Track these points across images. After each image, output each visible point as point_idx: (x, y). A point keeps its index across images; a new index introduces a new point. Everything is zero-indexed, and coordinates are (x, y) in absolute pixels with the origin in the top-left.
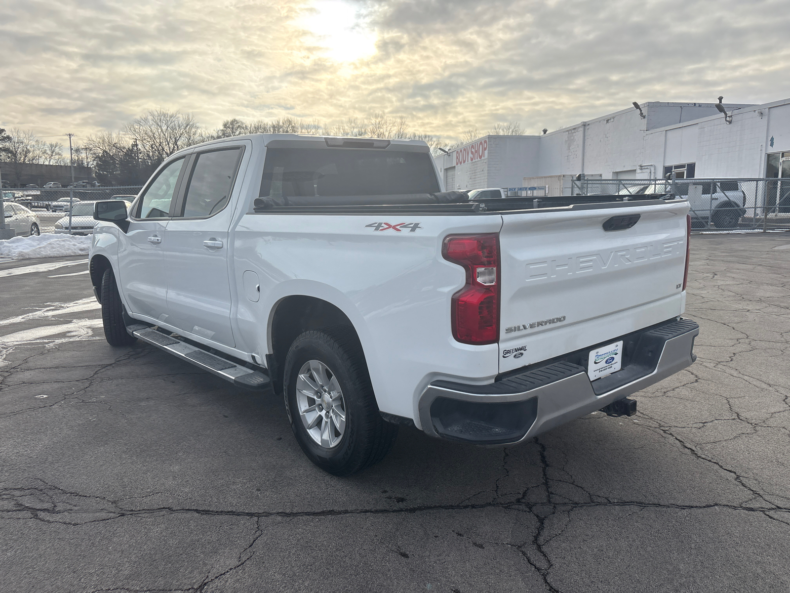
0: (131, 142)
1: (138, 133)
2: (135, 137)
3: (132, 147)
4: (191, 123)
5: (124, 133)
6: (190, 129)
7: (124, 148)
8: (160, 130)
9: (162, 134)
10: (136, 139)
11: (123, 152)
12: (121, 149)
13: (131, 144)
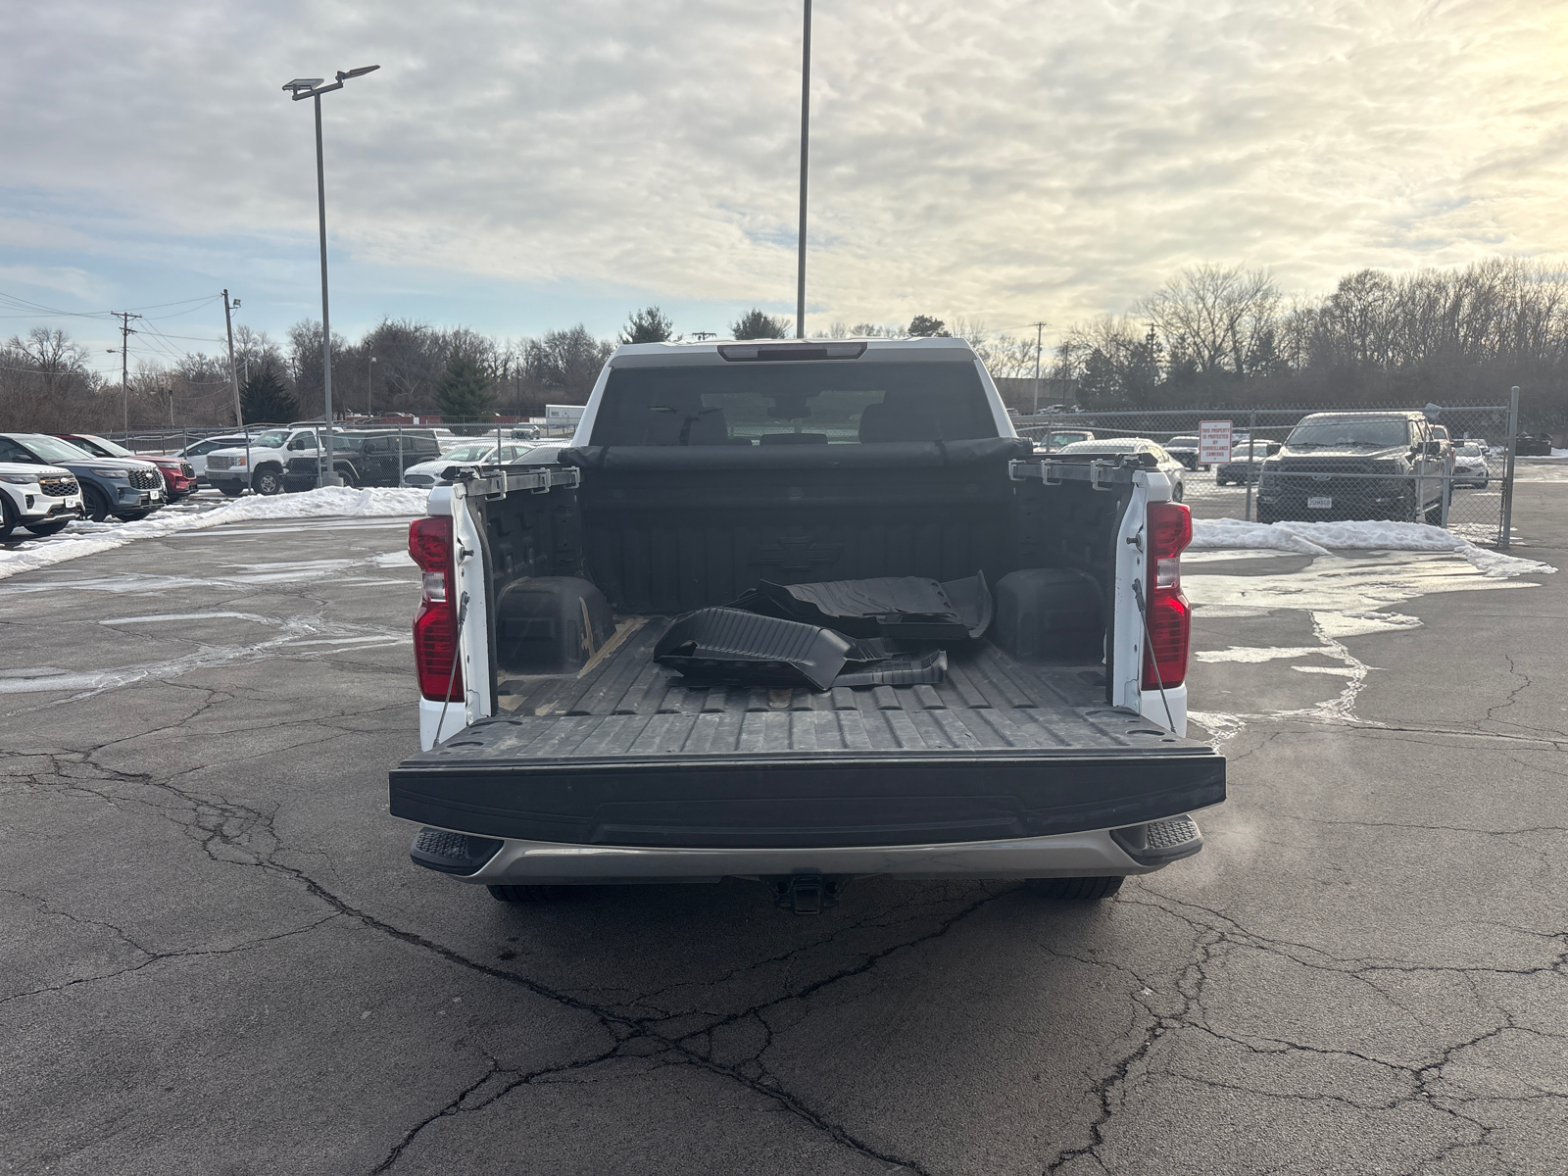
0: (1147, 330)
1: (1158, 313)
2: (1153, 321)
3: (1147, 340)
4: (1265, 287)
5: (1134, 315)
6: (1265, 297)
7: (1130, 342)
8: (1201, 306)
9: (1205, 313)
10: (1153, 325)
11: (1128, 349)
12: (1126, 344)
13: (1145, 334)
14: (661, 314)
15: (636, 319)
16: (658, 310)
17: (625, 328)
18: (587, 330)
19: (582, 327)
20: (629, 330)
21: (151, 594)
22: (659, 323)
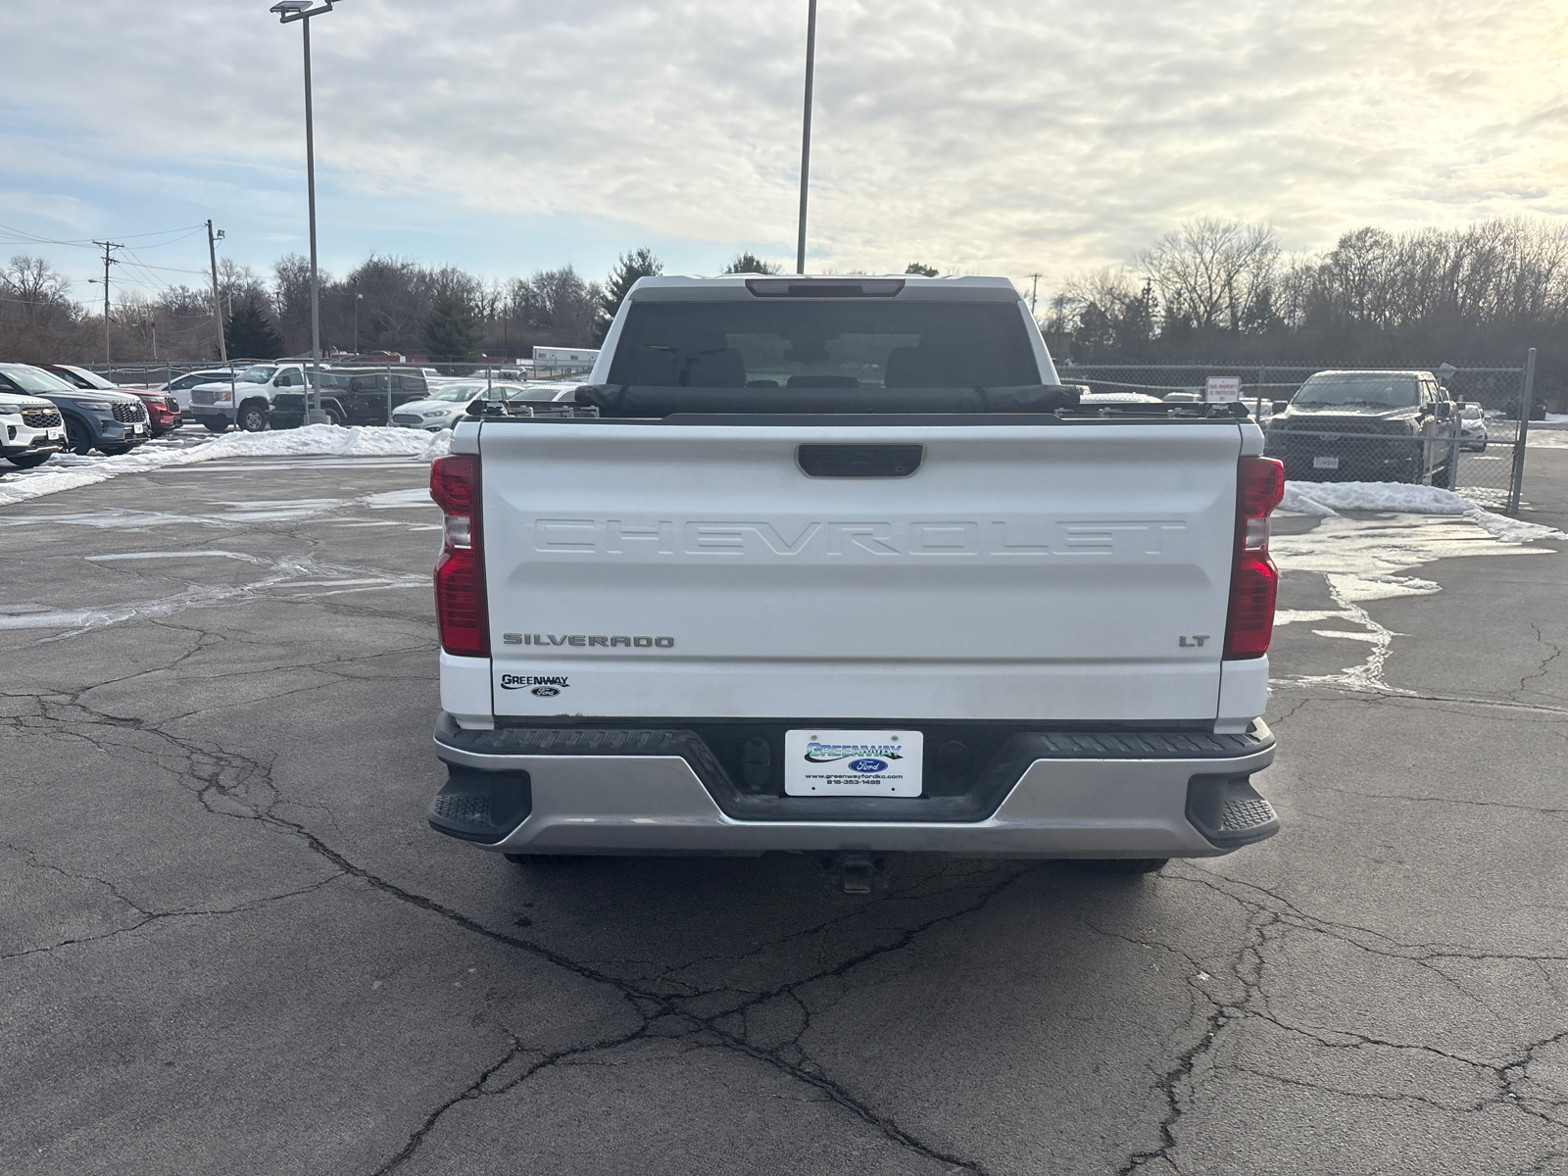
0: (1143, 284)
1: (1155, 266)
2: (1150, 275)
3: (1143, 294)
4: (1265, 242)
5: (1130, 268)
6: (1264, 253)
7: (1126, 296)
8: (1198, 260)
9: (1202, 267)
10: (1149, 279)
11: (1123, 303)
12: (1121, 298)
13: (1141, 288)
14: (652, 255)
15: (626, 260)
16: (649, 252)
17: (615, 269)
18: (576, 271)
19: (571, 267)
20: (619, 271)
21: (137, 530)
22: (650, 265)
